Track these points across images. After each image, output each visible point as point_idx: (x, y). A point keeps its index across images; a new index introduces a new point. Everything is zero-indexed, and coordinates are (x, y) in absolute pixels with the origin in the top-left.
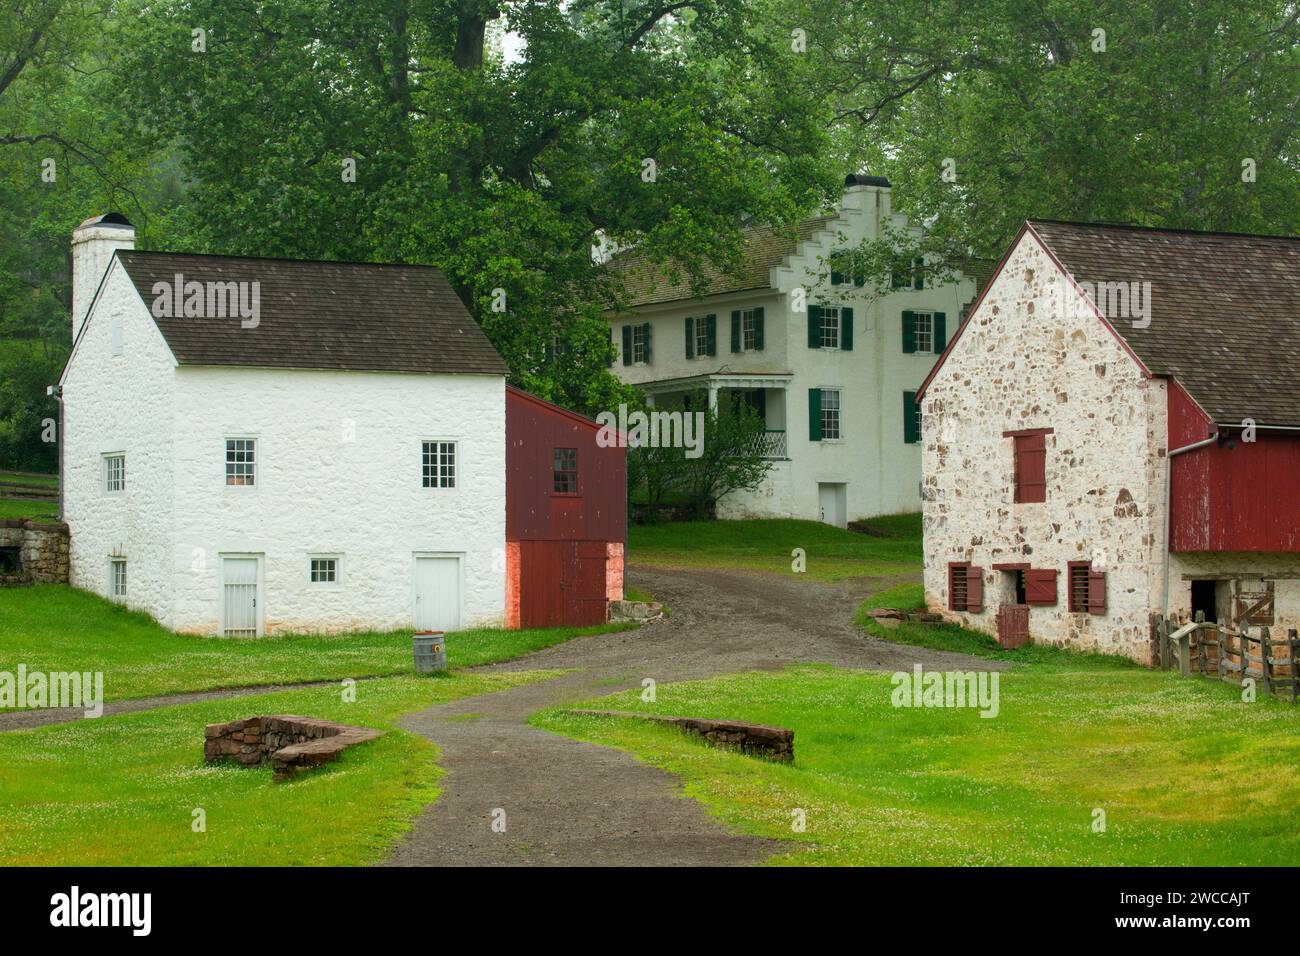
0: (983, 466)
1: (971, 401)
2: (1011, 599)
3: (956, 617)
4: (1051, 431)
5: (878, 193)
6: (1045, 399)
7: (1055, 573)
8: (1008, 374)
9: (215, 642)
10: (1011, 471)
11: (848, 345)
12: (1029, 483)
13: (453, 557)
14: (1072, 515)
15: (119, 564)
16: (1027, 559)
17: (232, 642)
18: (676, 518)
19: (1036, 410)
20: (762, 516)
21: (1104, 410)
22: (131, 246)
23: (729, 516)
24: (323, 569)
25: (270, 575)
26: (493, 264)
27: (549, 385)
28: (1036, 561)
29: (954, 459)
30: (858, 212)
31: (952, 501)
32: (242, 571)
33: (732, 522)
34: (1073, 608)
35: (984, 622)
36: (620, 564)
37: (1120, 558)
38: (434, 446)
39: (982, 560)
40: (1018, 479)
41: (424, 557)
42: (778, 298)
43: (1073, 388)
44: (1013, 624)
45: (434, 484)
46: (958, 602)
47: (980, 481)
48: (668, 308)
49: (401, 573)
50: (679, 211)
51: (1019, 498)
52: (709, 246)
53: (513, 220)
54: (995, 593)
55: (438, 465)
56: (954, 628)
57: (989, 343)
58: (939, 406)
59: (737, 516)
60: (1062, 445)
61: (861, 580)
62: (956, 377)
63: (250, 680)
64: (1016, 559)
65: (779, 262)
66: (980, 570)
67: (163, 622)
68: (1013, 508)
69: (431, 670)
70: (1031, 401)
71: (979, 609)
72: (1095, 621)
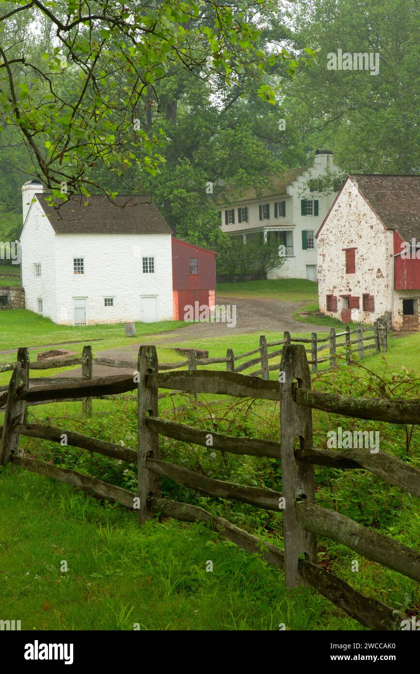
0: (336, 261)
1: (332, 238)
2: (346, 307)
3: (328, 313)
4: (356, 248)
5: (328, 156)
6: (355, 237)
7: (358, 298)
8: (343, 229)
9: (71, 328)
10: (345, 263)
11: (316, 214)
12: (350, 267)
13: (154, 297)
14: (363, 278)
15: (40, 301)
16: (350, 293)
17: (77, 327)
18: (252, 279)
19: (352, 241)
20: (285, 278)
21: (372, 241)
22: (41, 192)
23: (272, 278)
24: (109, 302)
25: (90, 304)
26: (175, 192)
27: (197, 234)
28: (353, 294)
29: (327, 258)
30: (320, 164)
31: (327, 273)
32: (80, 303)
33: (273, 280)
34: (365, 310)
35: (337, 315)
36: (214, 297)
37: (378, 292)
38: (147, 259)
39: (336, 294)
40: (347, 265)
41: (144, 297)
42: (290, 197)
43: (363, 234)
44: (346, 315)
45: (147, 272)
46: (329, 309)
47: (335, 266)
48: (252, 201)
49: (136, 302)
50: (241, 170)
51: (348, 272)
52: (252, 183)
53: (183, 175)
54: (341, 305)
55: (148, 265)
56: (328, 318)
57: (338, 218)
58: (322, 240)
59: (275, 278)
60: (360, 253)
61: (305, 301)
62: (328, 230)
63: (76, 340)
64: (346, 293)
65: (290, 184)
66: (336, 297)
67: (54, 321)
68: (345, 275)
69: (130, 335)
70: (350, 238)
71: (335, 311)
72: (371, 314)
